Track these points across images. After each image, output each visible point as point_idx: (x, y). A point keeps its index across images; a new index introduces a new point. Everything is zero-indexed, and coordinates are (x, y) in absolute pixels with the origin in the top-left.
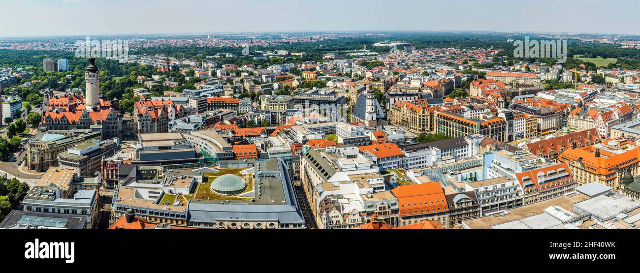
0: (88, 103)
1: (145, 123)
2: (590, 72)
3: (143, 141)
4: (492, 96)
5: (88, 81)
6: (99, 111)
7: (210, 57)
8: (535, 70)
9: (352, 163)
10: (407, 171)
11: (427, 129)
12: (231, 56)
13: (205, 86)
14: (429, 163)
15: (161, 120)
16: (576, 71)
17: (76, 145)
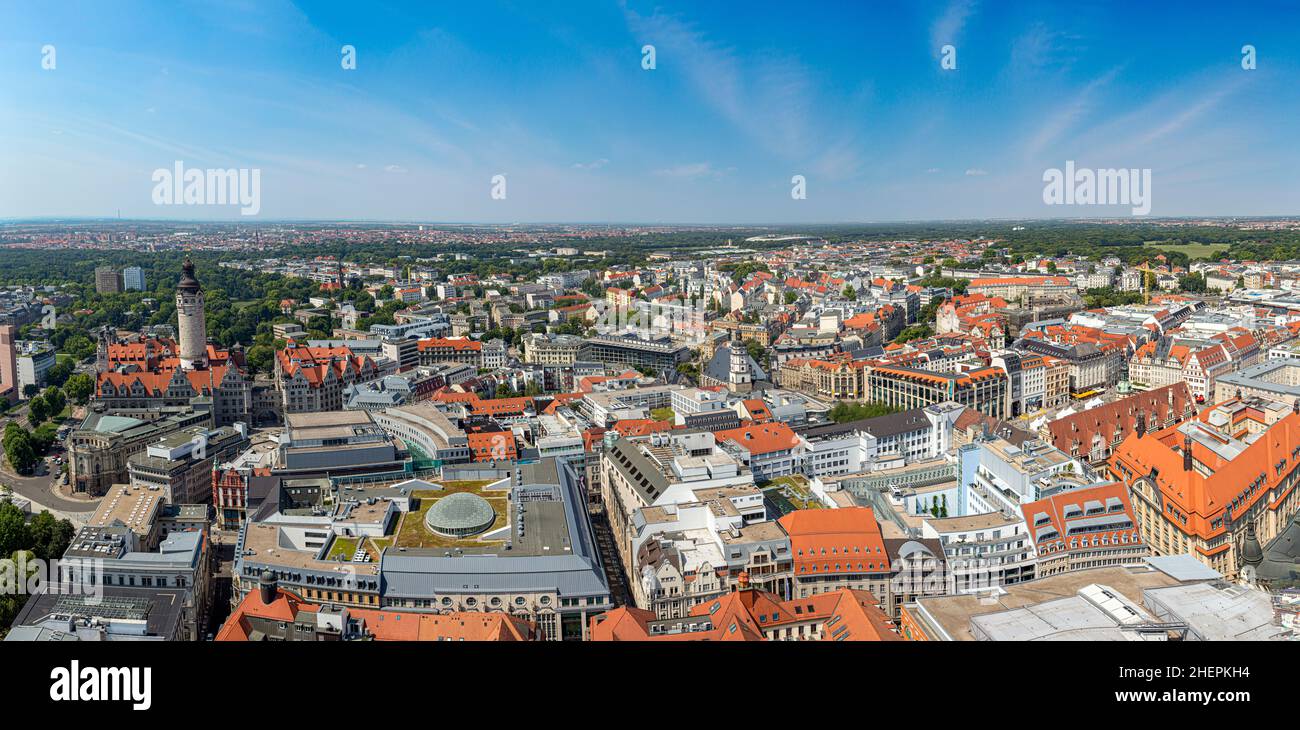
0: (183, 353)
1: (297, 394)
2: (1177, 270)
3: (292, 428)
4: (979, 328)
5: (181, 311)
6: (207, 369)
7: (423, 260)
8: (1067, 269)
9: (700, 465)
10: (811, 481)
11: (851, 394)
12: (464, 258)
13: (414, 317)
14: (854, 466)
15: (328, 387)
16: (1147, 269)
17: (162, 439)
